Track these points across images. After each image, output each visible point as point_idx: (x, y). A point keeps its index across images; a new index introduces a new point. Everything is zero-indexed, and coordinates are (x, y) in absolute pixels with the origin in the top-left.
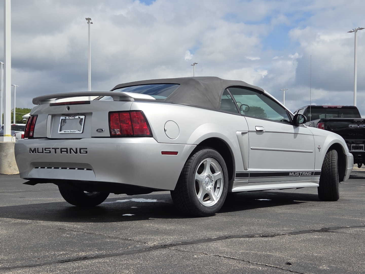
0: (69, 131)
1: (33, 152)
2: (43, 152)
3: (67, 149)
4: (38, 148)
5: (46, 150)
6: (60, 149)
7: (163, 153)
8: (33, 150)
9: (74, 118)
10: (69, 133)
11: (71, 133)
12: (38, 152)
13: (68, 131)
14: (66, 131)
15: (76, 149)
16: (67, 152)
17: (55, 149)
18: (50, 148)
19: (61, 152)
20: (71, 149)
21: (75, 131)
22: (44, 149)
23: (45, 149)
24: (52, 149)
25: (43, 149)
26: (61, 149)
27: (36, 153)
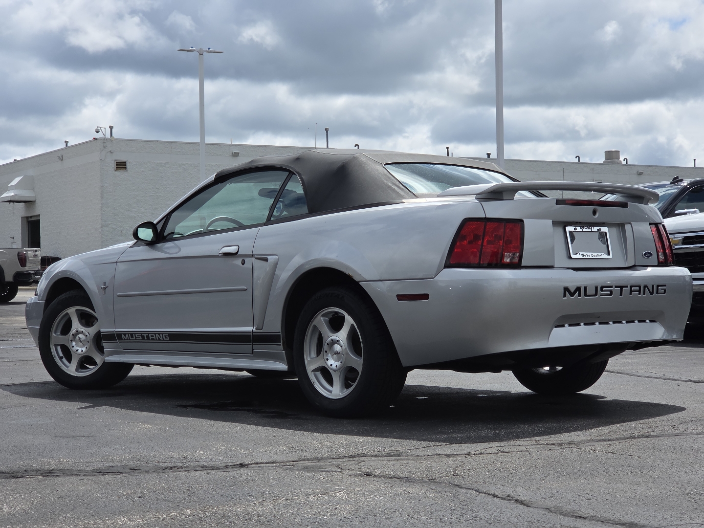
0: (590, 254)
1: (572, 295)
2: (596, 295)
3: (640, 287)
4: (585, 288)
5: (604, 289)
6: (628, 288)
8: (572, 291)
9: (590, 230)
10: (591, 257)
11: (594, 257)
12: (585, 295)
13: (588, 254)
14: (584, 253)
15: (653, 286)
16: (639, 291)
17: (621, 287)
18: (612, 287)
19: (631, 291)
20: (645, 286)
21: (600, 254)
22: (599, 289)
23: (602, 288)
24: (616, 287)
25: (596, 288)
26: (631, 287)
27: (579, 295)
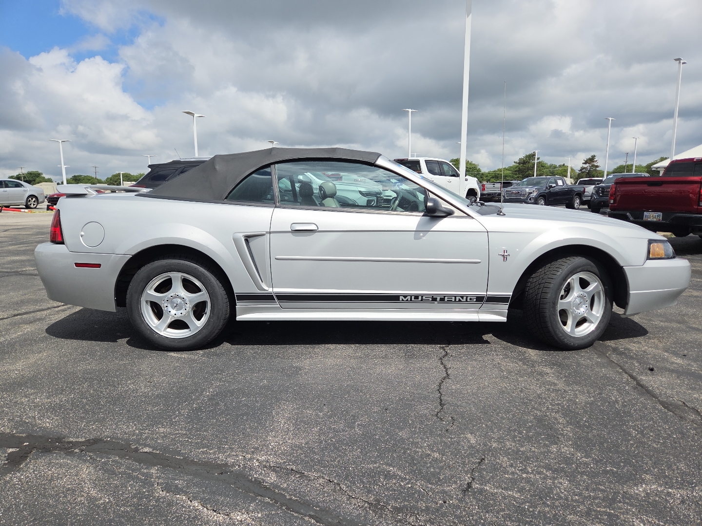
7: (77, 265)
